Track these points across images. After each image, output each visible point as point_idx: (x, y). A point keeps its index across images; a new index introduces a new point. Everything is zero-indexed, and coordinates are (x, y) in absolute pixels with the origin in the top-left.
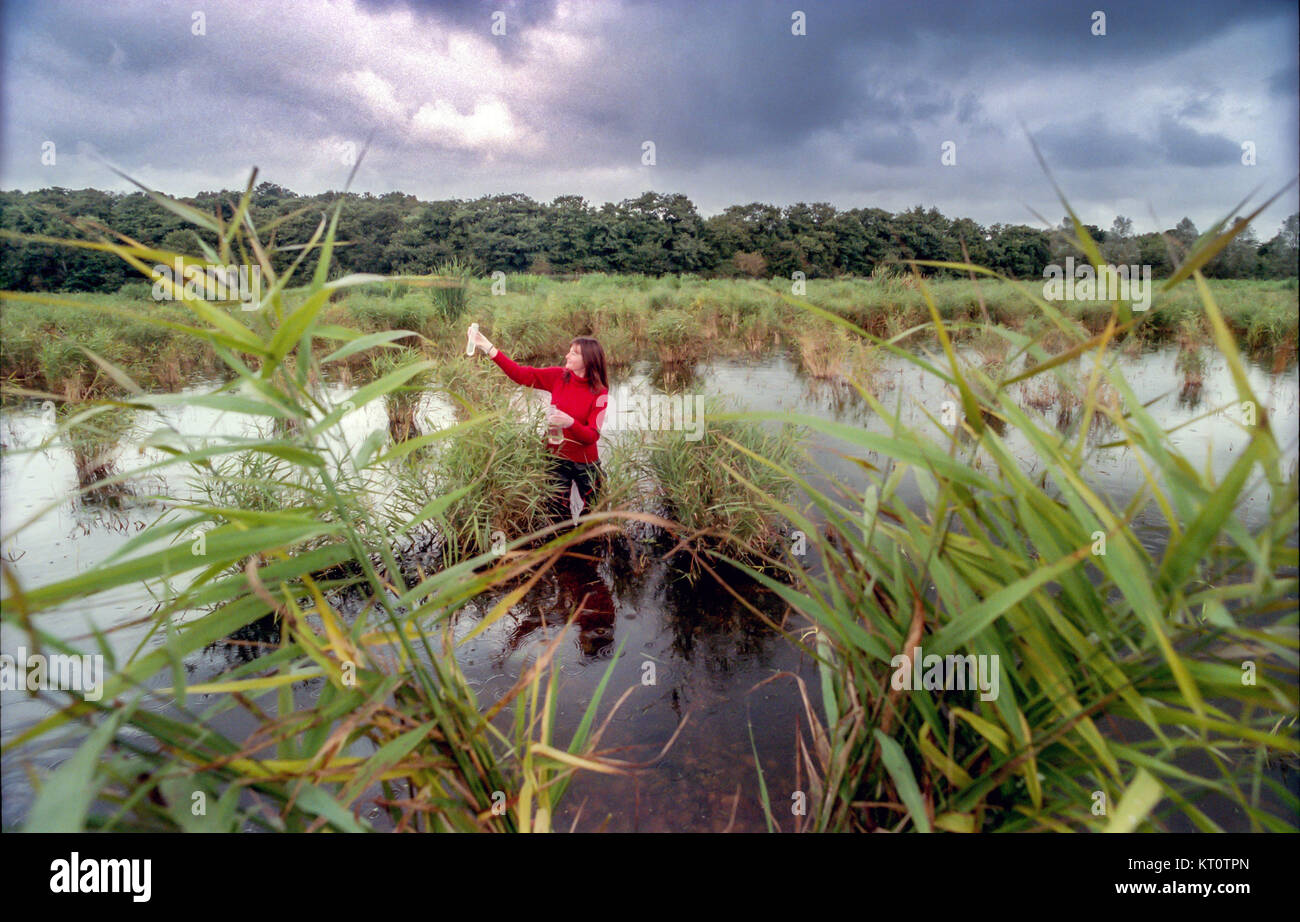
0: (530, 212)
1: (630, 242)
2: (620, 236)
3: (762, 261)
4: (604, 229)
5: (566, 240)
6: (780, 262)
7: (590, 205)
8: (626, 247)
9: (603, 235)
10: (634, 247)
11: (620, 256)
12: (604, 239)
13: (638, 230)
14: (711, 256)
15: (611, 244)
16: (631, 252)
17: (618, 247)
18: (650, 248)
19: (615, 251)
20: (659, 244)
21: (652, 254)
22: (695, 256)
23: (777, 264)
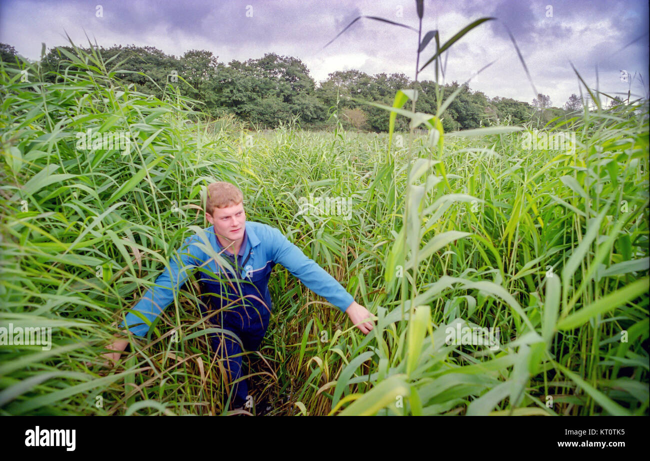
0: (159, 64)
1: (254, 95)
2: (247, 90)
3: (363, 115)
4: (232, 83)
5: (196, 91)
6: (378, 117)
7: (218, 61)
8: (251, 100)
9: (231, 87)
10: (259, 100)
11: (248, 107)
12: (232, 91)
13: (262, 86)
14: (322, 110)
15: (237, 96)
16: (256, 104)
17: (245, 99)
18: (273, 102)
19: (243, 103)
20: (282, 98)
21: (276, 108)
22: (312, 109)
23: (375, 118)
